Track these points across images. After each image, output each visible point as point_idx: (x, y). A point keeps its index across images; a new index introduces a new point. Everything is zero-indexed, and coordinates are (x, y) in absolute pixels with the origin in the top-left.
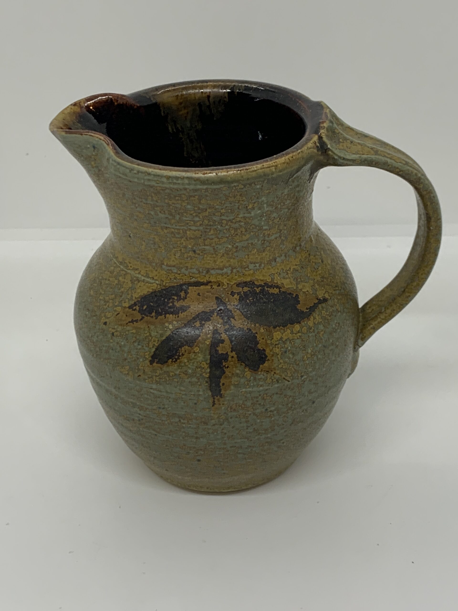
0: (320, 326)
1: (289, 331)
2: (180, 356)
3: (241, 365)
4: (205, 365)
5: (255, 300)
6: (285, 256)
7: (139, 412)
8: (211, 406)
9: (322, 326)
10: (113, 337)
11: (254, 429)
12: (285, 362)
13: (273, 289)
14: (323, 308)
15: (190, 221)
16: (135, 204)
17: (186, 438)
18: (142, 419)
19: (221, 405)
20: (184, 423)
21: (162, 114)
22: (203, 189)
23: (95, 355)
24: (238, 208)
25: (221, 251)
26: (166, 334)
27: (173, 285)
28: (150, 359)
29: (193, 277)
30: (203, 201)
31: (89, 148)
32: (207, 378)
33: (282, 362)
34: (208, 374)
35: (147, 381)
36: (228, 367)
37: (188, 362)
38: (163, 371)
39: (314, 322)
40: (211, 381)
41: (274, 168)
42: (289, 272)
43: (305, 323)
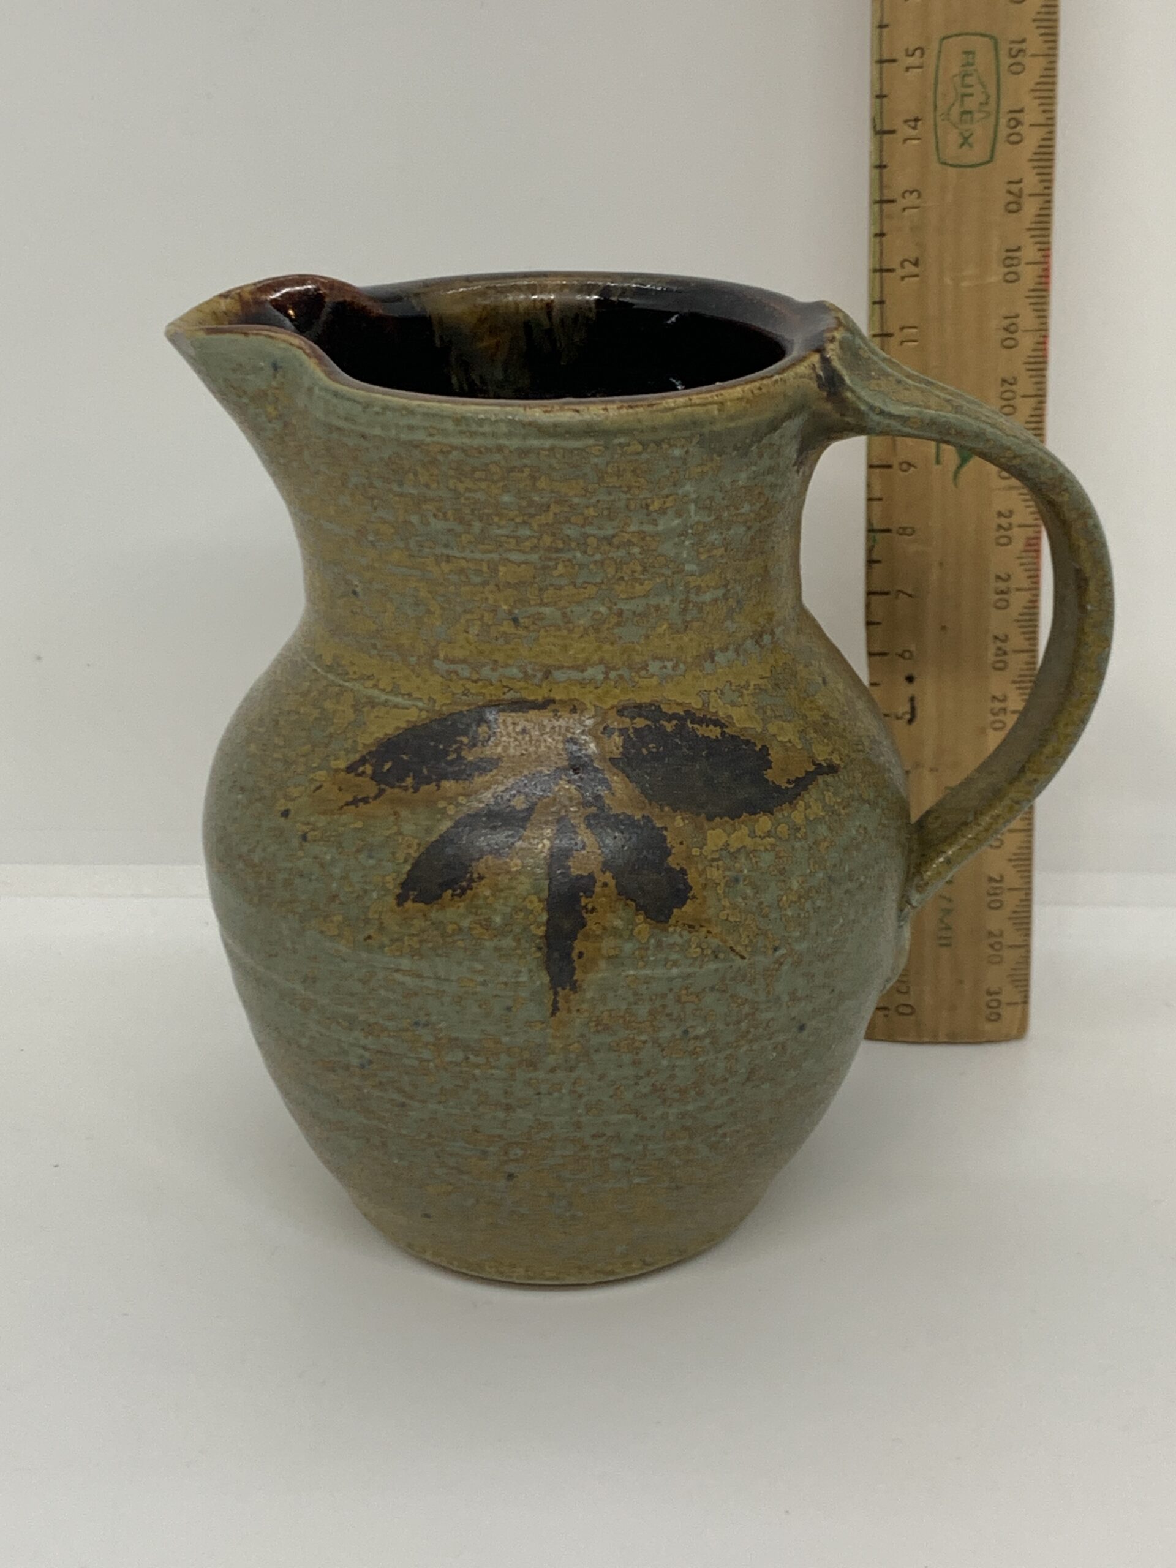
0: (819, 827)
1: (745, 830)
2: (474, 881)
3: (627, 905)
4: (536, 904)
5: (661, 749)
6: (737, 651)
7: (363, 1042)
8: (548, 1014)
9: (825, 827)
10: (304, 844)
11: (653, 1085)
12: (734, 906)
13: (707, 726)
14: (827, 784)
15: (507, 537)
16: (372, 498)
17: (481, 1109)
18: (370, 1062)
19: (575, 1014)
20: (478, 1066)
21: (438, 343)
22: (543, 449)
23: (256, 900)
24: (627, 506)
25: (582, 622)
26: (441, 828)
27: (459, 708)
28: (398, 891)
29: (511, 689)
30: (542, 484)
31: (262, 369)
32: (541, 937)
33: (728, 904)
34: (543, 928)
35: (386, 949)
36: (593, 910)
37: (493, 895)
38: (429, 923)
39: (805, 815)
40: (549, 946)
41: (715, 407)
42: (745, 692)
43: (783, 815)
